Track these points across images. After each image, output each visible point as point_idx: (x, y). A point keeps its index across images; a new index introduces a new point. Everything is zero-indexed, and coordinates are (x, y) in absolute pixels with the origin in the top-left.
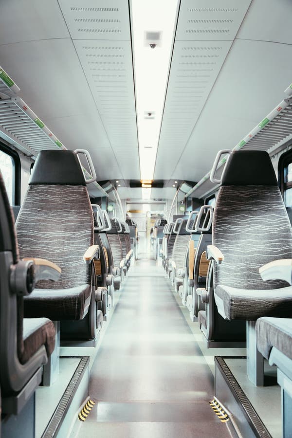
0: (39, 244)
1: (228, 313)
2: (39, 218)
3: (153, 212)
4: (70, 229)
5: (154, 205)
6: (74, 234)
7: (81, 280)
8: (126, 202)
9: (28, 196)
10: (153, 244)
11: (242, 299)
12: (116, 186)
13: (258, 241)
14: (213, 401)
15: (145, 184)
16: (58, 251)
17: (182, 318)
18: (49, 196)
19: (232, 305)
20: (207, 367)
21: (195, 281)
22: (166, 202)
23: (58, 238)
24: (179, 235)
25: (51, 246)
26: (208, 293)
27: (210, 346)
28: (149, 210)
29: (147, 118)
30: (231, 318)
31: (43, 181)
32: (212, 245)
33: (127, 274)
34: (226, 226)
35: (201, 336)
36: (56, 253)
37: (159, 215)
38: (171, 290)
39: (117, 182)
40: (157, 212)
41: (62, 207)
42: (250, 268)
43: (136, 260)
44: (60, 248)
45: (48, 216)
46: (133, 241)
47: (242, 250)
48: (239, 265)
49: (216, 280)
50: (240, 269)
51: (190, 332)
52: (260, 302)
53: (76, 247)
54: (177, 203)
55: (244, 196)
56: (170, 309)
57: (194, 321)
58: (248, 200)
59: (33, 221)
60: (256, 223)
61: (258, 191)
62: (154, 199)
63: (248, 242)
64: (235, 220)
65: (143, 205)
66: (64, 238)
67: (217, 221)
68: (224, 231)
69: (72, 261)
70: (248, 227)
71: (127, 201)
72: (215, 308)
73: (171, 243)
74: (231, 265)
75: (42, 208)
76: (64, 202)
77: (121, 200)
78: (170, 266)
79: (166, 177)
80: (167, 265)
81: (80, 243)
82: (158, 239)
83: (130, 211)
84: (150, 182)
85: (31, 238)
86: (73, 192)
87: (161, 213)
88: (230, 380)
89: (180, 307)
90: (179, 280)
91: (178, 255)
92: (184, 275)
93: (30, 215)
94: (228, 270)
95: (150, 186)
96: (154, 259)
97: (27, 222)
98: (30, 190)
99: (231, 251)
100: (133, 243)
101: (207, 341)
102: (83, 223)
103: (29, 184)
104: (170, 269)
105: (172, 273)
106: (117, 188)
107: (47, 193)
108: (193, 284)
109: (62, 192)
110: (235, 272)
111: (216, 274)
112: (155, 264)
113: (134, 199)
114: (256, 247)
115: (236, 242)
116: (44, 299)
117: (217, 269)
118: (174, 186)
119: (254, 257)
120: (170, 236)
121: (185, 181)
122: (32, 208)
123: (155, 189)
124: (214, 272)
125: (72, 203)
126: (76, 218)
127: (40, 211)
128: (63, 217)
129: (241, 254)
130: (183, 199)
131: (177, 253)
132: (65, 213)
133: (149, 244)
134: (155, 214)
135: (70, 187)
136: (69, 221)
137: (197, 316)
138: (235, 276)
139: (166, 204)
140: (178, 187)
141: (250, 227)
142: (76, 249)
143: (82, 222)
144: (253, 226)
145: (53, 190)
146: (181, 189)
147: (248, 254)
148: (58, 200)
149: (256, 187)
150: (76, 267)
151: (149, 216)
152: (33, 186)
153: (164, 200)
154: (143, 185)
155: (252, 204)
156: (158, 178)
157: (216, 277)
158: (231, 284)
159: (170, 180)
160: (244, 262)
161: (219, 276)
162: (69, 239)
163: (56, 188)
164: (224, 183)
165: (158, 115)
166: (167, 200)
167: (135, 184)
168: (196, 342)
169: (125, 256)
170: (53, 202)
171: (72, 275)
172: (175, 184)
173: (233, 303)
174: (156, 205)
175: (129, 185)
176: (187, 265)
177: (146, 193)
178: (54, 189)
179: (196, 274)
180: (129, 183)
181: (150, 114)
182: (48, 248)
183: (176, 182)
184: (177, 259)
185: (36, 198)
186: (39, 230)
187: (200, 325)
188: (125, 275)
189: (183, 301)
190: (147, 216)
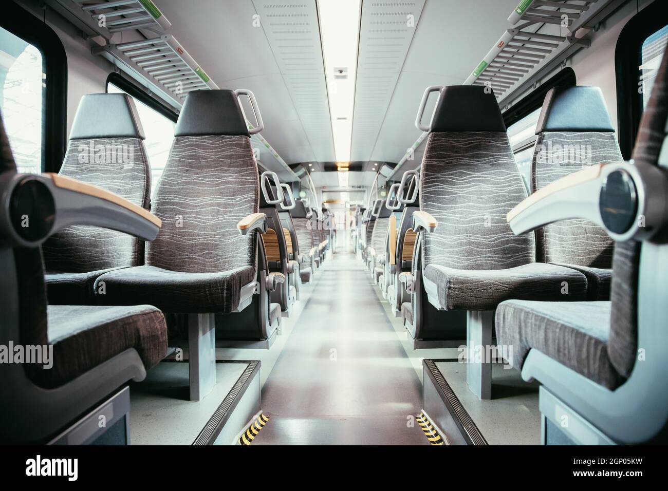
0: (187, 213)
1: (444, 301)
2: (187, 179)
3: (352, 203)
4: (227, 193)
5: (353, 193)
6: (232, 199)
7: (241, 261)
8: (321, 190)
9: (173, 152)
10: (352, 237)
11: (465, 280)
12: (309, 171)
13: (482, 205)
14: (420, 416)
15: (341, 167)
16: (212, 222)
17: (382, 314)
18: (200, 151)
19: (449, 288)
20: (413, 371)
21: (397, 267)
22: (366, 190)
23: (211, 205)
24: (379, 218)
25: (203, 216)
26: (415, 278)
27: (417, 346)
28: (348, 200)
29: (337, 77)
30: (448, 307)
31: (193, 131)
32: (419, 210)
33: (320, 266)
34: (438, 185)
35: (406, 333)
36: (209, 225)
37: (359, 206)
38: (370, 283)
39: (310, 165)
40: (357, 203)
41: (218, 165)
42: (471, 242)
43: (334, 253)
44: (213, 219)
45: (199, 177)
46: (329, 233)
47: (460, 217)
48: (456, 237)
49: (426, 258)
50: (458, 244)
51: (392, 329)
52: (490, 283)
53: (235, 216)
54: (378, 189)
55: (462, 146)
56: (369, 304)
57: (397, 316)
58: (467, 150)
59: (179, 184)
60: (479, 181)
61: (479, 139)
62: (353, 187)
63: (469, 207)
64: (450, 178)
65: (341, 193)
66: (219, 205)
67: (425, 180)
68: (435, 193)
69: (230, 235)
70: (467, 187)
71: (323, 189)
72: (423, 295)
73: (370, 230)
74: (446, 238)
75: (191, 167)
76: (221, 158)
77: (316, 188)
78: (369, 256)
79: (365, 159)
80: (366, 255)
81: (240, 211)
82: (358, 229)
83: (328, 202)
84: (348, 165)
85: (177, 205)
86: (231, 145)
87: (361, 203)
88: (445, 391)
89: (381, 302)
90: (378, 270)
91: (378, 241)
92: (385, 262)
93: (175, 176)
94: (443, 245)
95: (348, 169)
96: (354, 253)
97: (171, 185)
98: (176, 144)
99: (445, 218)
100: (329, 234)
101: (414, 340)
102: (245, 185)
103: (175, 136)
104: (369, 259)
105: (372, 264)
106: (311, 173)
107: (198, 146)
108: (395, 270)
109: (217, 144)
110: (451, 247)
111: (425, 250)
112: (354, 258)
113: (330, 187)
114: (479, 213)
115: (452, 207)
116: (179, 282)
117: (426, 243)
118: (374, 169)
119: (477, 226)
120: (369, 222)
121: (385, 162)
122: (178, 166)
123: (352, 173)
124: (422, 248)
125: (230, 158)
126: (235, 178)
127: (188, 170)
128: (218, 177)
129: (459, 222)
130: (385, 183)
131: (376, 239)
132: (221, 173)
133: (348, 237)
134: (355, 205)
135: (227, 138)
136: (226, 183)
137: (400, 310)
138: (452, 253)
139: (366, 192)
140: (378, 170)
141: (470, 187)
142: (235, 219)
143: (243, 183)
144: (474, 185)
145: (204, 142)
146: (381, 172)
147: (469, 222)
148: (211, 155)
149: (477, 134)
150: (234, 244)
151: (348, 206)
152: (179, 138)
153: (363, 187)
154: (339, 169)
155: (473, 157)
156: (355, 159)
157: (426, 254)
158: (446, 263)
159: (369, 162)
160: (464, 233)
161: (430, 253)
162: (226, 206)
163: (208, 140)
164: (434, 129)
165: (351, 73)
166: (367, 187)
167: (330, 167)
168: (399, 342)
169: (318, 245)
170: (205, 159)
171: (231, 254)
172: (375, 167)
173: (452, 286)
174: (356, 193)
175: (324, 169)
176: (388, 250)
177: (344, 178)
178: (207, 141)
179: (398, 258)
180: (323, 166)
181: (341, 72)
182: (198, 218)
183: (376, 164)
184: (377, 246)
185: (184, 154)
186: (186, 195)
187: (403, 320)
188: (318, 267)
189: (384, 294)
190: (345, 207)
